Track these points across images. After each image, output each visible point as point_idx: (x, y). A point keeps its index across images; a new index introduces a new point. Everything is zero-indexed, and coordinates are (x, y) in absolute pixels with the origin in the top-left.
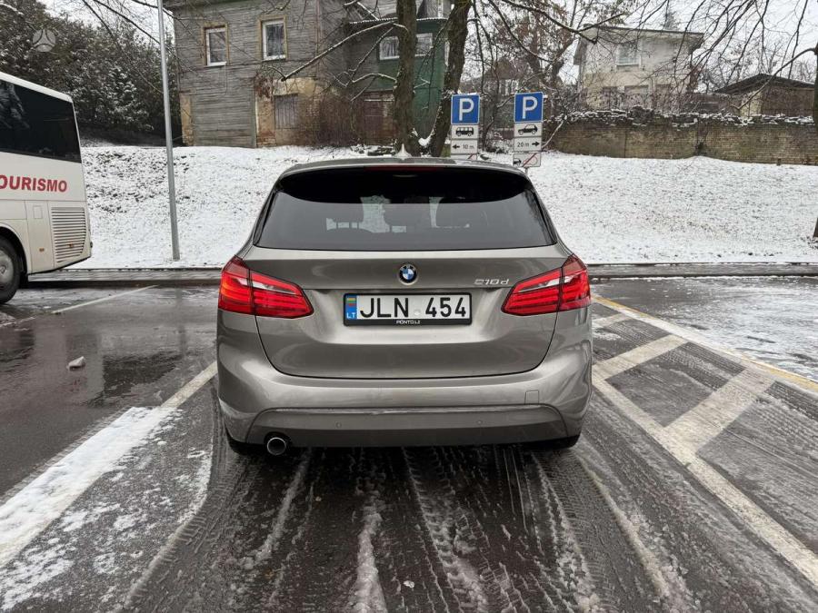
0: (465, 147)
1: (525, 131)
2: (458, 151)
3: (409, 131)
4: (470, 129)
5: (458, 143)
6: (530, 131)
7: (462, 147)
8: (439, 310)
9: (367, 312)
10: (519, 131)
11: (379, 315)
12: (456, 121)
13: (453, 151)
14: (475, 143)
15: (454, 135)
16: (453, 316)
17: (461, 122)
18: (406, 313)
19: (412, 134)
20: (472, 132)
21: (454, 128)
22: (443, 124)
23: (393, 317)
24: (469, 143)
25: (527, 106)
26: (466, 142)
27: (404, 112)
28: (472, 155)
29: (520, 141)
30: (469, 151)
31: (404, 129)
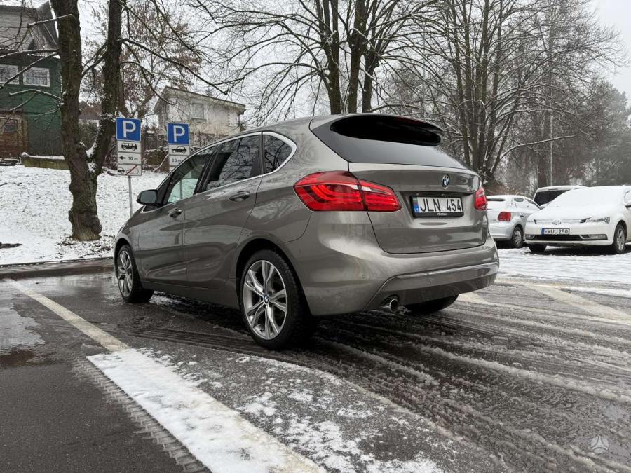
0: (131, 158)
1: (177, 150)
2: (124, 161)
3: (77, 142)
4: (134, 145)
5: (124, 155)
6: (181, 151)
7: (127, 158)
8: (452, 207)
9: (424, 208)
10: (173, 150)
11: (429, 210)
12: (121, 137)
13: (119, 160)
14: (139, 156)
15: (119, 148)
16: (458, 211)
17: (125, 139)
18: (440, 210)
19: (80, 145)
20: (136, 147)
21: (120, 143)
22: (105, 139)
23: (434, 211)
24: (134, 156)
25: (177, 132)
26: (131, 155)
27: (71, 125)
28: (137, 165)
29: (174, 157)
30: (133, 162)
31: (72, 140)
